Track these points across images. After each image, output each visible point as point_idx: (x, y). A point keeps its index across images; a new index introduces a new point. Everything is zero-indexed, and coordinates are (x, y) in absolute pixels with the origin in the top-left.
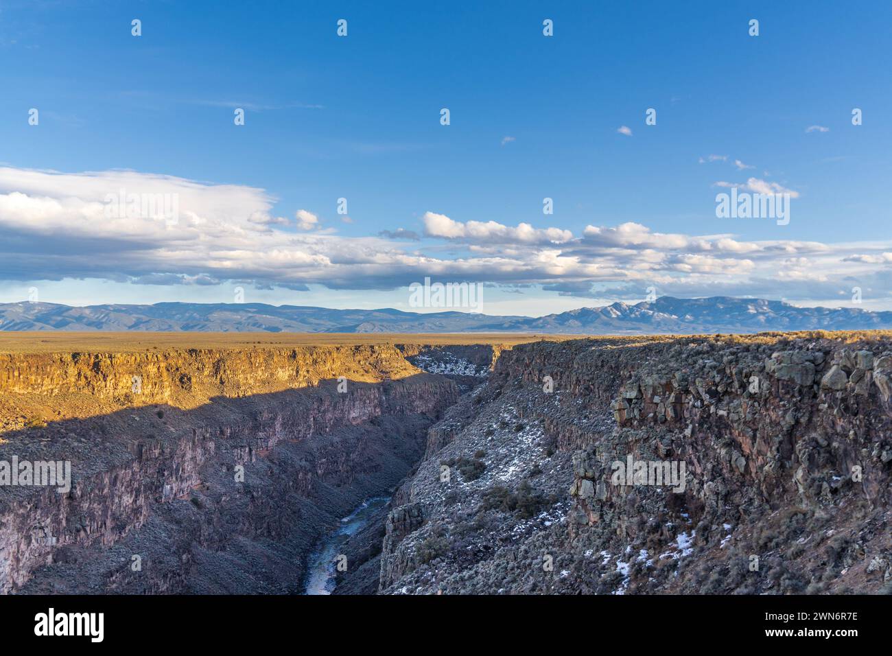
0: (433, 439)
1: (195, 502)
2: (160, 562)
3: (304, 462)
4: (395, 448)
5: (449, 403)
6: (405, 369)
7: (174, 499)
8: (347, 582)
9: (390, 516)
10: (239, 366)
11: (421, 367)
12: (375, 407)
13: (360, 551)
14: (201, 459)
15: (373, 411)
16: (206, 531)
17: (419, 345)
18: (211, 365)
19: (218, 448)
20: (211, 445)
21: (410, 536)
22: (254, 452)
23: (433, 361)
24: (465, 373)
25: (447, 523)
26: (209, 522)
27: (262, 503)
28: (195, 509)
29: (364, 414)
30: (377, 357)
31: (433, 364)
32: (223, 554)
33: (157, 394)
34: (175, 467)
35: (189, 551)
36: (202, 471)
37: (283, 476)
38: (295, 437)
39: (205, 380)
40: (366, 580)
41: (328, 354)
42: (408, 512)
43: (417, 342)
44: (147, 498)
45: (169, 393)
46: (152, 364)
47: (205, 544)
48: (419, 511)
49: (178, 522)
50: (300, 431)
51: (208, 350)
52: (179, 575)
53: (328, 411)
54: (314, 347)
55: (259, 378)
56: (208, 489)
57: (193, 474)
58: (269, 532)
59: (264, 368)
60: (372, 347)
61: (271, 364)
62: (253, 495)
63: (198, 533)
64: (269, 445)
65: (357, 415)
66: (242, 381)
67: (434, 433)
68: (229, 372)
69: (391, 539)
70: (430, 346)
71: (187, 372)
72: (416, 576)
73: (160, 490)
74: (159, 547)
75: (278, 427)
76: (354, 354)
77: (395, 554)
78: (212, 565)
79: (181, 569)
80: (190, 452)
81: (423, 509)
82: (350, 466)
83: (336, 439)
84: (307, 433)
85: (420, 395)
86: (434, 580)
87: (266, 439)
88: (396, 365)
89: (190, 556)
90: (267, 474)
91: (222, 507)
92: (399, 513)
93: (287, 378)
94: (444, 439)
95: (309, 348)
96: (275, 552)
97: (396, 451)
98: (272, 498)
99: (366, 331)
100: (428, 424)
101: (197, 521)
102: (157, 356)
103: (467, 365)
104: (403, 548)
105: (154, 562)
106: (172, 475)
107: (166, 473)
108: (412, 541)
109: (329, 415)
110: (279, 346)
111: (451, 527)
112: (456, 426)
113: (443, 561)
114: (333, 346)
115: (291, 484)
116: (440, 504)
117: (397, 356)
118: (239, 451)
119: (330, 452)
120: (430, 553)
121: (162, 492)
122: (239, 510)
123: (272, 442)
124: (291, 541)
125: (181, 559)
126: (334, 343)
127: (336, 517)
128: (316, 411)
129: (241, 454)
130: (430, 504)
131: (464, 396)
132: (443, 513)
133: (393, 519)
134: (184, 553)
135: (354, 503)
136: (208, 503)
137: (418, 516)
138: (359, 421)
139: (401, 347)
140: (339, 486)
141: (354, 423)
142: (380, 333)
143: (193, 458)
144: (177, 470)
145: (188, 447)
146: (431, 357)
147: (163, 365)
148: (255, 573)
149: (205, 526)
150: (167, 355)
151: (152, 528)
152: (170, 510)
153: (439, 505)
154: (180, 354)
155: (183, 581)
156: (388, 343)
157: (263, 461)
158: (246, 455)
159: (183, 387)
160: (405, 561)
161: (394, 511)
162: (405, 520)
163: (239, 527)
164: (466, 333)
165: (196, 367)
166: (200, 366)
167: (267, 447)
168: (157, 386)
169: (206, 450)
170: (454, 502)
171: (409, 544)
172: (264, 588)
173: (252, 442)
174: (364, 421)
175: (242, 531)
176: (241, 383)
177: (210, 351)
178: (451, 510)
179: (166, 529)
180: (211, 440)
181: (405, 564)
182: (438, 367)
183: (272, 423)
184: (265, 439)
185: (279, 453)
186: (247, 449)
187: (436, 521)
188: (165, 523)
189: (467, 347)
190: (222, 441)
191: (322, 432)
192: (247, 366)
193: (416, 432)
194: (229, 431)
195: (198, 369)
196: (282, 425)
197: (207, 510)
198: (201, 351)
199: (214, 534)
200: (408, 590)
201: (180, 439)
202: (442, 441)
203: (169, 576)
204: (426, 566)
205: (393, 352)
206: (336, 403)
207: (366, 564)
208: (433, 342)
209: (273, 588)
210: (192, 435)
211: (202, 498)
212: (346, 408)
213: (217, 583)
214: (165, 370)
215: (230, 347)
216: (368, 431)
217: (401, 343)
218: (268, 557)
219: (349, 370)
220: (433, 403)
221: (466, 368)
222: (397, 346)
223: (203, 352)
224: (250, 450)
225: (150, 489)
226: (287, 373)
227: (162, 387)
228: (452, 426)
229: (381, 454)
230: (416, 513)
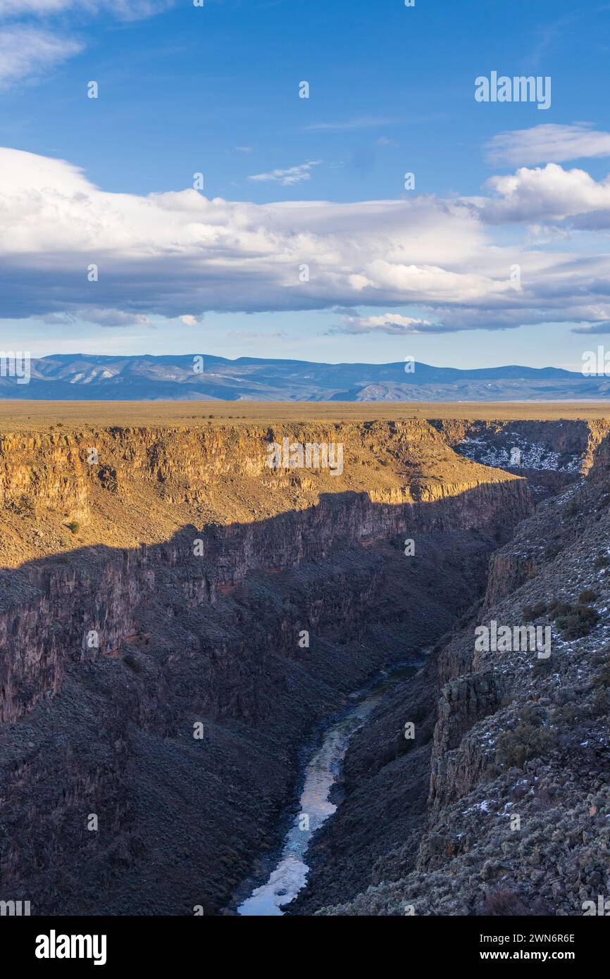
0: (499, 571)
1: (129, 662)
2: (85, 751)
3: (289, 605)
4: (430, 585)
5: (517, 514)
6: (445, 460)
7: (98, 656)
8: (363, 791)
9: (445, 691)
10: (187, 453)
11: (470, 456)
12: (397, 519)
13: (381, 743)
14: (136, 598)
15: (394, 526)
16: (147, 706)
17: (466, 421)
18: (144, 453)
19: (159, 579)
20: (150, 576)
21: (484, 722)
22: (213, 587)
23: (489, 447)
24: (541, 466)
25: (543, 703)
26: (151, 692)
27: (228, 666)
28: (130, 673)
29: (380, 531)
30: (400, 440)
31: (488, 451)
32: (173, 741)
33: (69, 495)
34: (98, 608)
35: (125, 737)
36: (137, 615)
37: (258, 625)
38: (274, 565)
39: (135, 476)
40: (393, 790)
41: (322, 436)
42: (473, 685)
43: (460, 416)
44: (60, 654)
45: (86, 495)
46: (60, 449)
47: (146, 726)
48: (491, 683)
49: (107, 692)
50: (281, 556)
51: (140, 429)
52: (113, 772)
53: (324, 525)
54: (302, 424)
55: (216, 472)
56: (147, 642)
57: (125, 620)
58: (240, 710)
59: (224, 457)
60: (392, 424)
61: (235, 451)
62: (214, 654)
63: (136, 710)
64: (236, 576)
65: (369, 532)
66: (192, 477)
67: (500, 562)
68: (171, 463)
69: (448, 726)
70: (485, 423)
71: (109, 463)
72: (503, 784)
73: (78, 642)
74: (82, 728)
75: (248, 550)
76: (363, 435)
77: (460, 750)
78: (158, 758)
79: (114, 763)
80: (120, 585)
81: (497, 682)
82: (360, 612)
83: (337, 570)
84: (293, 559)
85: (470, 501)
86: (532, 791)
87: (231, 568)
88: (430, 452)
89: (125, 743)
90: (234, 623)
91: (169, 671)
92: (459, 687)
93: (259, 472)
94: (517, 572)
95: (293, 426)
96: (250, 742)
97: (431, 589)
98: (243, 659)
99: (374, 399)
100: (482, 547)
101: (135, 691)
102: (66, 438)
103: (546, 452)
104: (473, 740)
105: (76, 751)
106: (94, 621)
107: (86, 617)
108: (488, 730)
109: (326, 532)
110: (247, 422)
111: (551, 710)
112: (538, 551)
113: (546, 763)
114: (331, 422)
115: (270, 637)
116: (526, 674)
117: (432, 439)
118: (191, 586)
119: (329, 590)
120: (524, 750)
121: (81, 645)
122: (194, 676)
123: (239, 573)
124: (272, 725)
125: (113, 747)
126: (329, 418)
127: (340, 690)
128: (305, 526)
129: (194, 591)
130: (508, 674)
131: (545, 503)
132: (530, 689)
133: (450, 695)
134: (117, 738)
135: (366, 669)
136: (150, 665)
137: (490, 692)
138: (372, 541)
139: (437, 424)
140: (343, 642)
141: (364, 544)
142: (398, 402)
143: (124, 596)
144: (102, 613)
145: (116, 578)
146: (485, 439)
147: (75, 451)
148: (222, 773)
149: (145, 699)
150: (79, 437)
151: (70, 699)
152: (93, 673)
153: (524, 675)
154: (97, 434)
155: (118, 781)
156: (415, 418)
157: (227, 602)
158: (202, 592)
159: (103, 486)
160: (477, 761)
161: (452, 684)
162: (468, 697)
163: (195, 702)
164: (537, 401)
165: (122, 454)
166: (128, 453)
167: (232, 579)
168: (68, 484)
169: (142, 583)
170: (549, 672)
171: (483, 734)
172: (237, 795)
173: (210, 572)
174: (380, 543)
175: (199, 708)
176: (191, 481)
177: (142, 431)
178: (544, 683)
179: (89, 702)
180: (149, 567)
181: (477, 766)
182: (497, 457)
183: (240, 543)
184: (229, 568)
185: (250, 590)
186: (203, 583)
187: (525, 701)
188: (88, 692)
189: (544, 424)
190: (165, 569)
191: (316, 559)
192: (199, 454)
193: (463, 560)
194: (175, 554)
195: (124, 457)
196: (254, 546)
197: (148, 675)
198: (128, 430)
199: (159, 712)
200: (490, 806)
201: (104, 565)
202: (514, 575)
203: (98, 771)
204: (517, 770)
205: (425, 431)
206: (336, 512)
207: (391, 764)
208: (487, 416)
209: (250, 796)
210: (122, 559)
211: (139, 656)
212: (352, 520)
213: (166, 785)
214: (78, 460)
215: (173, 424)
216: (385, 558)
217: (436, 417)
218: (239, 748)
219: (356, 460)
220: (489, 514)
221: (543, 458)
222: (431, 422)
223: (132, 432)
224: (208, 585)
225: (64, 641)
226: (260, 465)
227: (75, 485)
228: (530, 551)
229: (408, 595)
230: (486, 688)
